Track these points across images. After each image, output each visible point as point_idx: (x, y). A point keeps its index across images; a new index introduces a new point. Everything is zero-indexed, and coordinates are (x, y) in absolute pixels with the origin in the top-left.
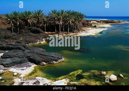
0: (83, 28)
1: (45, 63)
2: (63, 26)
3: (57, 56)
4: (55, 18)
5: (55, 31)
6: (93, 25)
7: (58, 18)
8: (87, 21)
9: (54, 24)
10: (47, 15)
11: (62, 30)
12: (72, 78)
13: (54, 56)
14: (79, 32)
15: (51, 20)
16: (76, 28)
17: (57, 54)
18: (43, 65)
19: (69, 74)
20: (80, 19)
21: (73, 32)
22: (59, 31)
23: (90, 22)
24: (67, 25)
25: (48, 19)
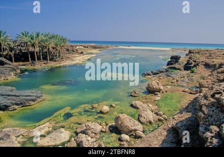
0: (68, 55)
1: (16, 107)
2: (40, 53)
3: (35, 95)
4: (27, 43)
5: (28, 61)
6: (80, 51)
7: (31, 42)
8: (72, 46)
9: (26, 51)
10: (15, 39)
11: (39, 59)
12: (58, 119)
13: (31, 95)
14: (63, 60)
15: (21, 46)
16: (58, 55)
17: (34, 92)
18: (14, 110)
19: (54, 115)
20: (63, 44)
21: (55, 61)
22: (34, 60)
23: (76, 47)
24: (46, 52)
25: (16, 44)
